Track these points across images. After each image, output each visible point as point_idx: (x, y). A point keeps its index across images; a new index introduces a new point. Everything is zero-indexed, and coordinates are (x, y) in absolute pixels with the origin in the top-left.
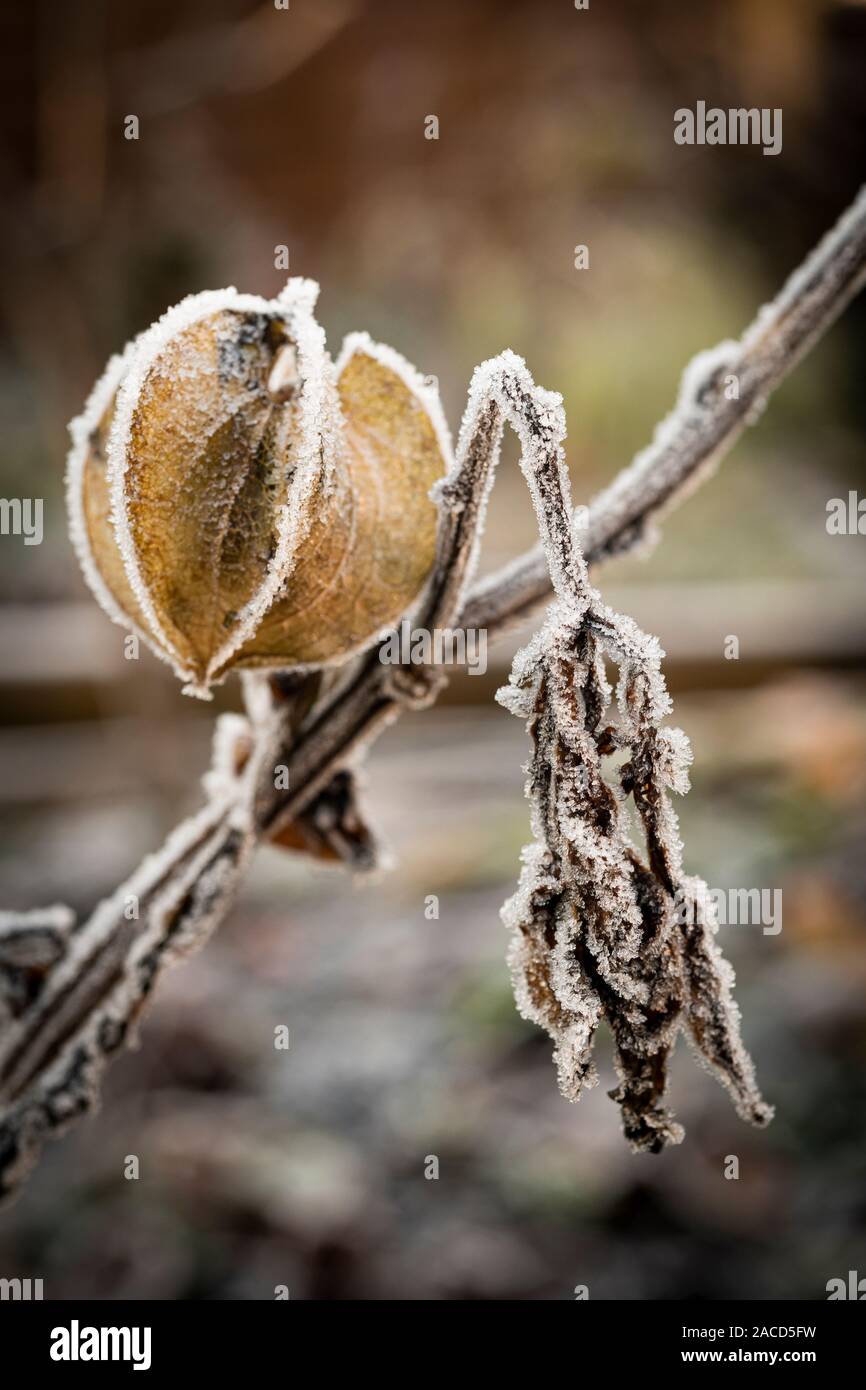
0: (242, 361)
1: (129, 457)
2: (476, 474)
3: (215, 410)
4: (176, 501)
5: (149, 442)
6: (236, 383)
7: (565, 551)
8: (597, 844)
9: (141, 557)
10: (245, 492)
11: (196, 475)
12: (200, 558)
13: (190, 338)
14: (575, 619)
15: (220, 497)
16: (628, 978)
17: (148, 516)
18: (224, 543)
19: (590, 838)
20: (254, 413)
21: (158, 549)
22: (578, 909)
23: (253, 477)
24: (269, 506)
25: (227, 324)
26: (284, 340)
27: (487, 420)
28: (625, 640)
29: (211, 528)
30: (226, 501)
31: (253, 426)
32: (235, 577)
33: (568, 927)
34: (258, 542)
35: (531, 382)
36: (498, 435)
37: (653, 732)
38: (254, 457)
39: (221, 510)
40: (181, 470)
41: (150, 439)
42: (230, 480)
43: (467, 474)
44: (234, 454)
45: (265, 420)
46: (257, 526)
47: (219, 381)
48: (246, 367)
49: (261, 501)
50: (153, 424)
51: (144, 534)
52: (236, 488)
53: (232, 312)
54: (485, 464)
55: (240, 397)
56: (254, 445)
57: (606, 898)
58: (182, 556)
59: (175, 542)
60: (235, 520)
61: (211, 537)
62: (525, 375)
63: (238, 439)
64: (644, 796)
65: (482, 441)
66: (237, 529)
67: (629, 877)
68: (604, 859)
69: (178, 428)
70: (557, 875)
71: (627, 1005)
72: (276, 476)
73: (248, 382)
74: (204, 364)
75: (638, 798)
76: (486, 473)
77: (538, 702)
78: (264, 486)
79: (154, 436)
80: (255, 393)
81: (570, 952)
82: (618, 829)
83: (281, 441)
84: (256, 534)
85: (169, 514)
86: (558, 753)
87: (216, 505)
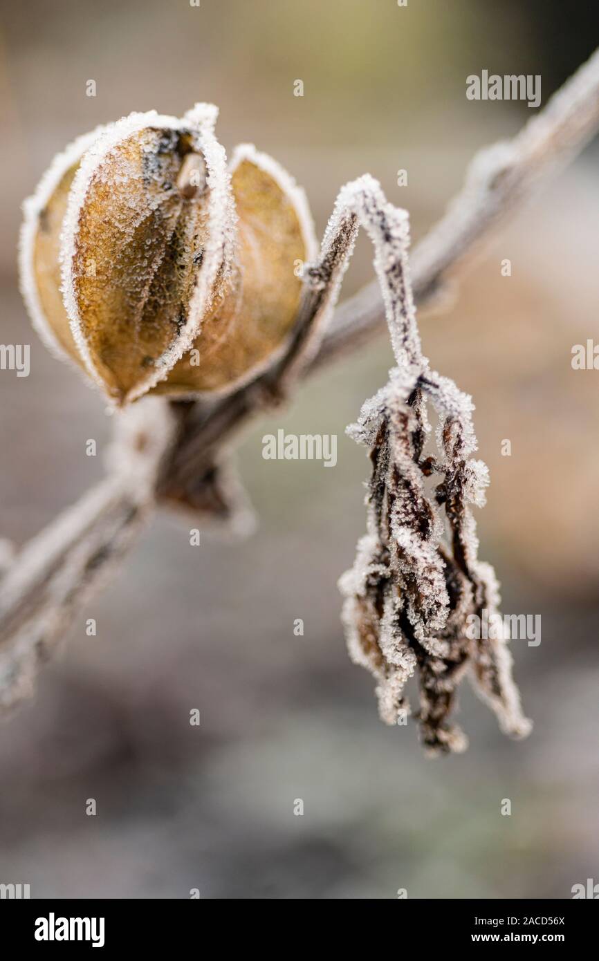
0: (160, 167)
1: (76, 244)
2: (335, 262)
3: (141, 207)
4: (109, 275)
5: (91, 232)
6: (156, 185)
7: (405, 330)
8: (420, 547)
9: (82, 316)
10: (161, 270)
11: (125, 256)
12: (126, 318)
13: (123, 151)
14: (411, 382)
15: (143, 273)
16: (435, 640)
17: (88, 286)
18: (145, 307)
19: (415, 543)
20: (169, 208)
21: (94, 310)
22: (402, 590)
23: (168, 258)
24: (180, 282)
25: (150, 140)
26: (190, 150)
27: (348, 225)
28: (447, 398)
29: (136, 297)
30: (148, 277)
31: (168, 219)
32: (152, 332)
33: (393, 602)
34: (170, 308)
35: (384, 200)
36: (355, 235)
37: (462, 464)
38: (169, 243)
39: (143, 283)
40: (113, 252)
41: (92, 229)
42: (151, 260)
43: (329, 262)
44: (154, 240)
45: (177, 214)
46: (170, 295)
47: (143, 184)
48: (163, 171)
49: (174, 277)
50: (95, 217)
51: (85, 301)
52: (155, 267)
53: (153, 130)
54: (343, 255)
55: (158, 197)
56: (170, 234)
57: (424, 585)
58: (112, 315)
59: (108, 305)
60: (153, 290)
61: (135, 302)
62: (380, 195)
63: (157, 229)
64: (452, 509)
65: (342, 240)
66: (155, 298)
67: (442, 571)
68: (425, 558)
69: (113, 219)
70: (387, 563)
71: (433, 659)
72: (186, 259)
73: (165, 184)
74: (132, 171)
75: (448, 510)
76: (342, 261)
77: (378, 438)
78: (176, 266)
79: (95, 227)
80: (170, 193)
81: (394, 621)
82: (434, 535)
83: (189, 232)
84: (170, 302)
85: (104, 284)
86: (394, 478)
87: (139, 279)
